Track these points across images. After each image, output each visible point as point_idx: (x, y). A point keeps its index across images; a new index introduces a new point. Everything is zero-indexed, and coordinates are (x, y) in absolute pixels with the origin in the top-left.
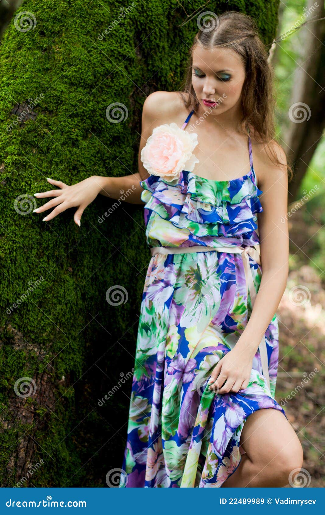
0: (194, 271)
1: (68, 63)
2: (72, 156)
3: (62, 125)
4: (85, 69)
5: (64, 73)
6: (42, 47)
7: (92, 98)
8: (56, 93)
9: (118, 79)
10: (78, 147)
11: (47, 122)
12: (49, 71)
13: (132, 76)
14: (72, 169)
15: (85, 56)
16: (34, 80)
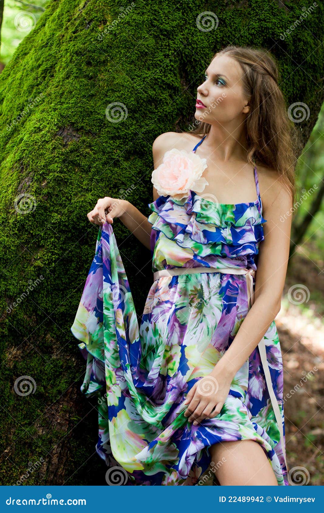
0: (197, 291)
1: (112, 89)
2: (113, 175)
3: (104, 146)
4: (128, 95)
5: (108, 99)
6: (88, 76)
7: (134, 122)
8: (99, 116)
9: (162, 106)
10: (120, 167)
11: (90, 143)
12: (94, 97)
13: (177, 104)
14: (113, 188)
15: (128, 83)
16: (79, 105)
